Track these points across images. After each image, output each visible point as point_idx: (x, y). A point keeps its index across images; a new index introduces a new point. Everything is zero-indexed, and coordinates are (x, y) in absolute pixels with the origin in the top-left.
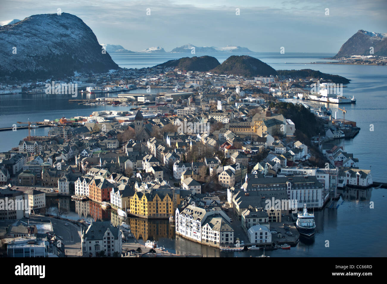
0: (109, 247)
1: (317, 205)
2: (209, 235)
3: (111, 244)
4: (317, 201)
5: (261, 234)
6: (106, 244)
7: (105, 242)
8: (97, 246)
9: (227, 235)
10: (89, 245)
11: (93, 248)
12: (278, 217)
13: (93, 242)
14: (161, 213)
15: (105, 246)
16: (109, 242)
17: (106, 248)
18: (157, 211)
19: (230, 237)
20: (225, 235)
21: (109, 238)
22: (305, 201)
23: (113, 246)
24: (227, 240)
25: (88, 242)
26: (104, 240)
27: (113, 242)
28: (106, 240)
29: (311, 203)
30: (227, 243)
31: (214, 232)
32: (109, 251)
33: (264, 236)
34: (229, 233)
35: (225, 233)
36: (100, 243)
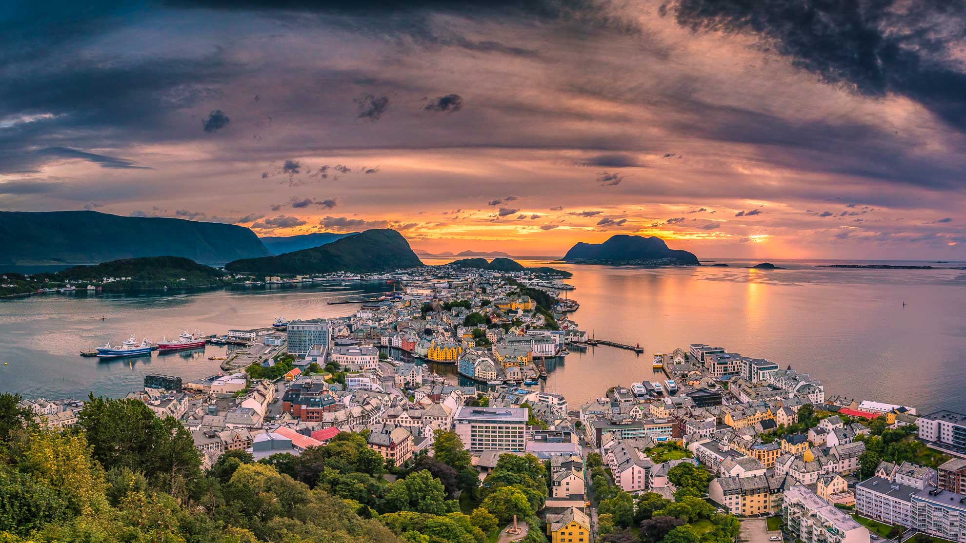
0: (413, 380)
1: (551, 354)
2: (480, 373)
3: (415, 378)
4: (551, 352)
5: (514, 373)
6: (411, 378)
7: (410, 376)
8: (405, 379)
9: (492, 374)
10: (400, 378)
11: (402, 381)
13: (403, 377)
14: (448, 359)
16: (413, 377)
17: (411, 381)
18: (446, 358)
19: (493, 375)
20: (490, 374)
21: (413, 374)
22: (543, 352)
24: (492, 377)
25: (399, 376)
29: (547, 353)
30: (492, 379)
31: (483, 372)
32: (413, 382)
33: (516, 374)
34: (493, 372)
35: (490, 372)
36: (408, 377)
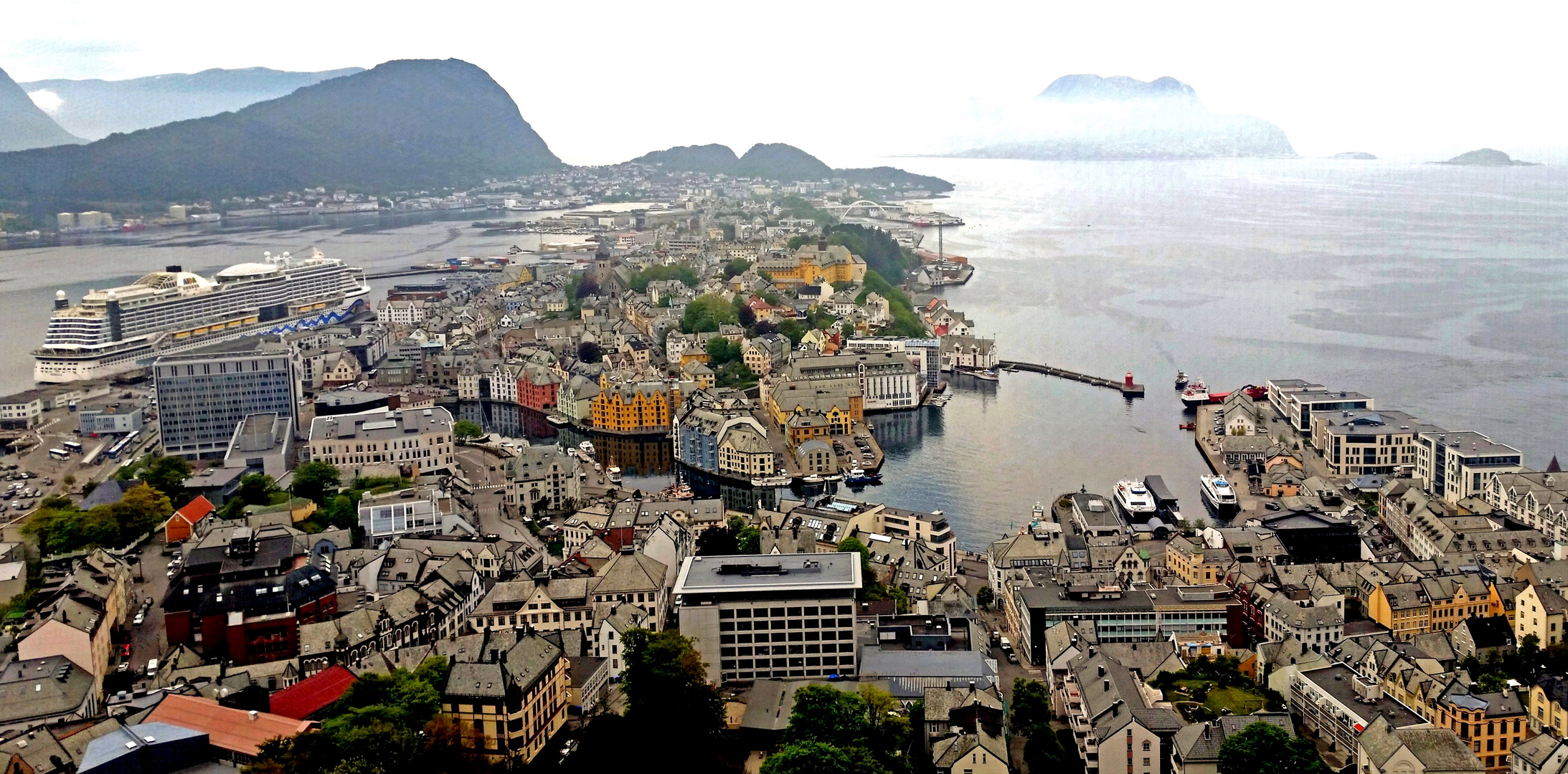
0: (557, 492)
1: (909, 402)
2: (731, 461)
3: (561, 486)
4: (909, 395)
5: (819, 455)
6: (551, 487)
7: (549, 483)
8: (534, 492)
9: (762, 461)
10: (520, 491)
11: (528, 499)
12: (846, 425)
13: (528, 486)
14: (647, 424)
15: (549, 491)
16: (556, 484)
17: (551, 495)
18: (641, 422)
19: (766, 464)
20: (758, 461)
21: (556, 476)
22: (889, 397)
23: (563, 490)
24: (762, 468)
25: (518, 485)
26: (548, 480)
27: (563, 482)
28: (551, 480)
29: (899, 399)
30: (762, 474)
31: (741, 455)
32: (557, 500)
33: (824, 459)
34: (766, 457)
35: (758, 457)
36: (541, 486)
